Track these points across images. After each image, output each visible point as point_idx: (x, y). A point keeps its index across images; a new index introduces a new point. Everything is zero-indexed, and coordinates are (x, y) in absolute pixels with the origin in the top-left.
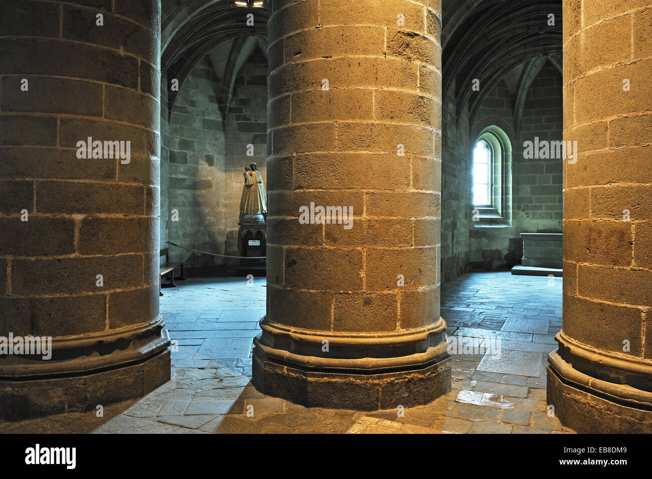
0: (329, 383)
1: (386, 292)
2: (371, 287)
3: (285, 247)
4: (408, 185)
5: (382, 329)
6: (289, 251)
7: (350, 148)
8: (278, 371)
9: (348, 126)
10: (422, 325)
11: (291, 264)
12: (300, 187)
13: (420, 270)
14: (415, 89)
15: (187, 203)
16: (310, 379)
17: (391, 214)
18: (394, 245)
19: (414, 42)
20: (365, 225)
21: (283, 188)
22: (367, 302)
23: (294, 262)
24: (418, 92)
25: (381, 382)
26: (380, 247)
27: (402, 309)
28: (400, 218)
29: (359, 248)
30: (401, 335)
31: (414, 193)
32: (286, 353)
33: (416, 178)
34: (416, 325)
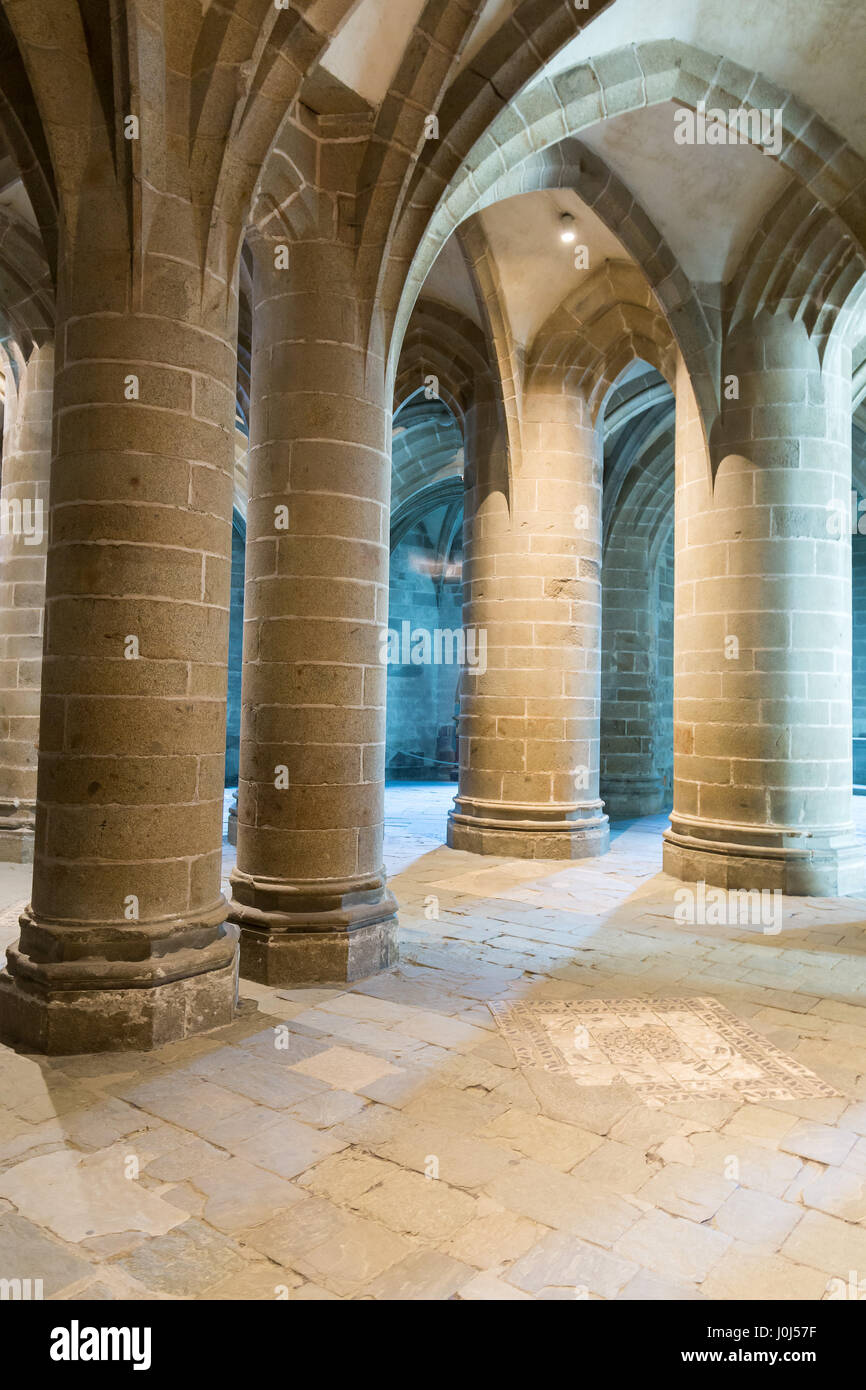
0: (498, 837)
1: (542, 773)
2: (530, 769)
3: (470, 738)
4: (561, 693)
5: (539, 800)
6: (473, 741)
7: (516, 667)
8: (463, 830)
9: (514, 650)
10: (573, 800)
11: (474, 751)
12: (481, 694)
13: (571, 758)
14: (567, 621)
15: (393, 693)
16: (484, 834)
17: (546, 715)
18: (548, 737)
19: (566, 586)
20: (526, 723)
21: (469, 693)
22: (527, 780)
23: (476, 750)
24: (571, 623)
25: (535, 838)
26: (537, 739)
27: (555, 787)
28: (553, 718)
29: (522, 740)
30: (552, 805)
31: (565, 700)
32: (469, 818)
33: (568, 688)
34: (566, 800)
